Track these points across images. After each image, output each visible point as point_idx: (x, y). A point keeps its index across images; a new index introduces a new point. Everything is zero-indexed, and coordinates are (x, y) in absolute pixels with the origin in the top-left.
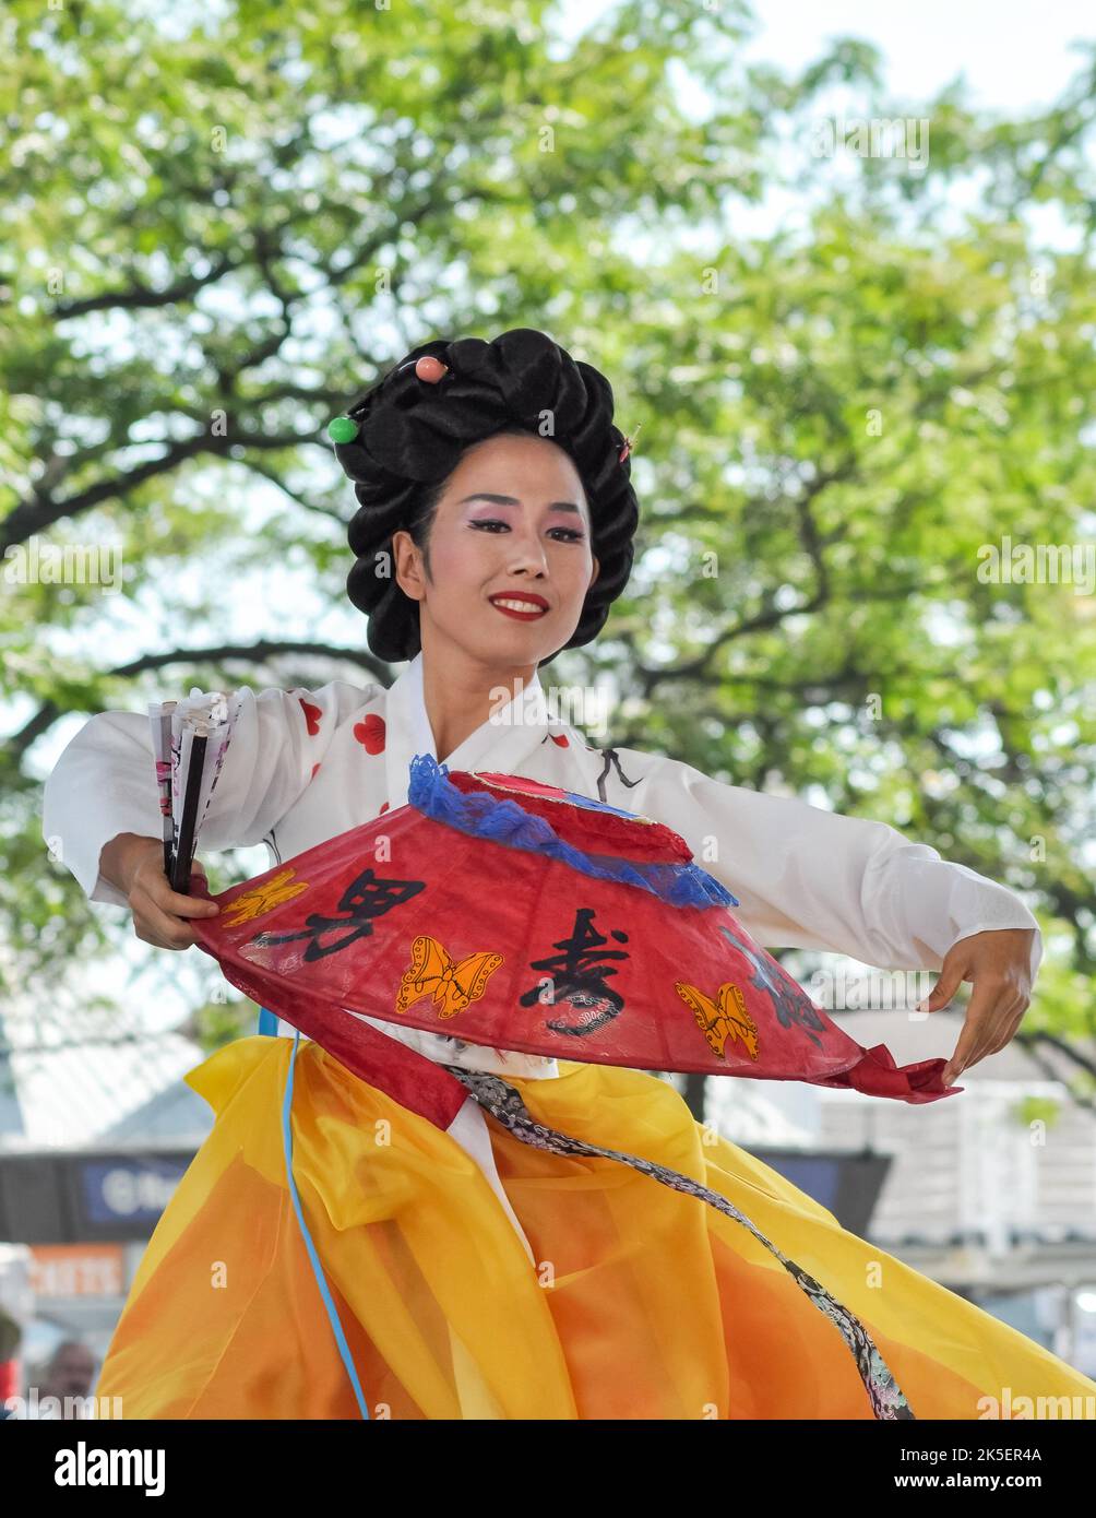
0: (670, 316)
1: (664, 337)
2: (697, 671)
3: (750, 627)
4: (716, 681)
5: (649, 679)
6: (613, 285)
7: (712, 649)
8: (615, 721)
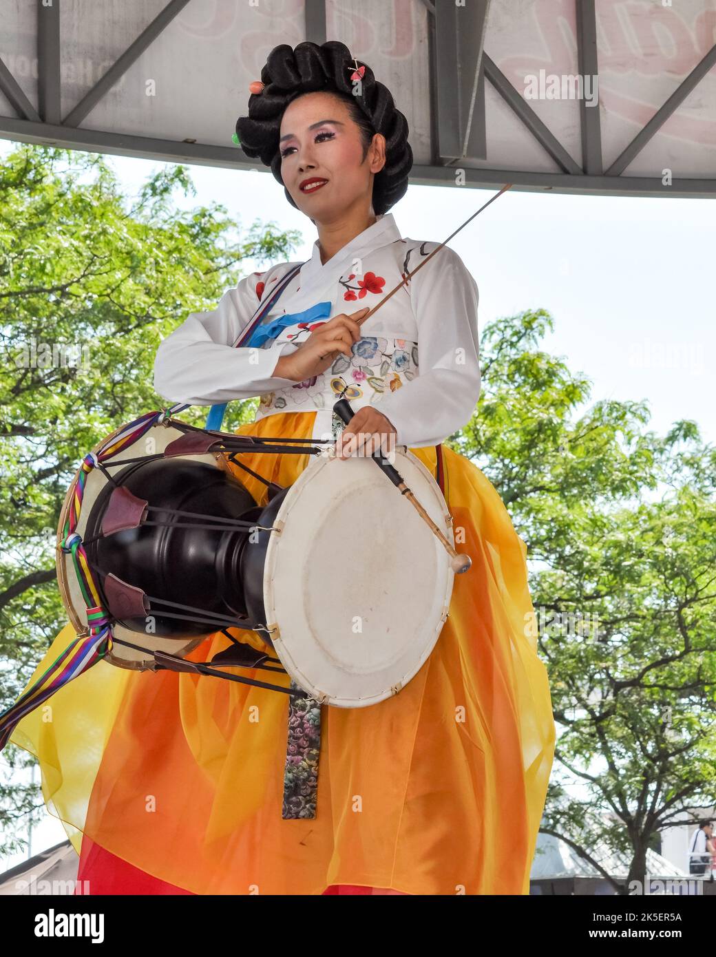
0: (620, 536)
1: (617, 545)
2: (636, 683)
3: (656, 664)
4: (643, 686)
5: (617, 686)
6: (596, 524)
7: (641, 675)
8: (602, 705)
